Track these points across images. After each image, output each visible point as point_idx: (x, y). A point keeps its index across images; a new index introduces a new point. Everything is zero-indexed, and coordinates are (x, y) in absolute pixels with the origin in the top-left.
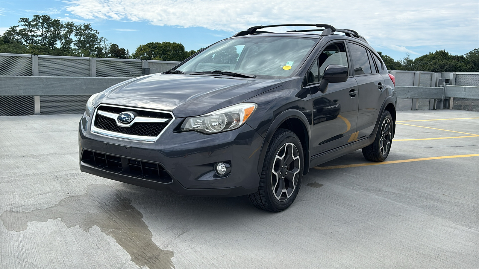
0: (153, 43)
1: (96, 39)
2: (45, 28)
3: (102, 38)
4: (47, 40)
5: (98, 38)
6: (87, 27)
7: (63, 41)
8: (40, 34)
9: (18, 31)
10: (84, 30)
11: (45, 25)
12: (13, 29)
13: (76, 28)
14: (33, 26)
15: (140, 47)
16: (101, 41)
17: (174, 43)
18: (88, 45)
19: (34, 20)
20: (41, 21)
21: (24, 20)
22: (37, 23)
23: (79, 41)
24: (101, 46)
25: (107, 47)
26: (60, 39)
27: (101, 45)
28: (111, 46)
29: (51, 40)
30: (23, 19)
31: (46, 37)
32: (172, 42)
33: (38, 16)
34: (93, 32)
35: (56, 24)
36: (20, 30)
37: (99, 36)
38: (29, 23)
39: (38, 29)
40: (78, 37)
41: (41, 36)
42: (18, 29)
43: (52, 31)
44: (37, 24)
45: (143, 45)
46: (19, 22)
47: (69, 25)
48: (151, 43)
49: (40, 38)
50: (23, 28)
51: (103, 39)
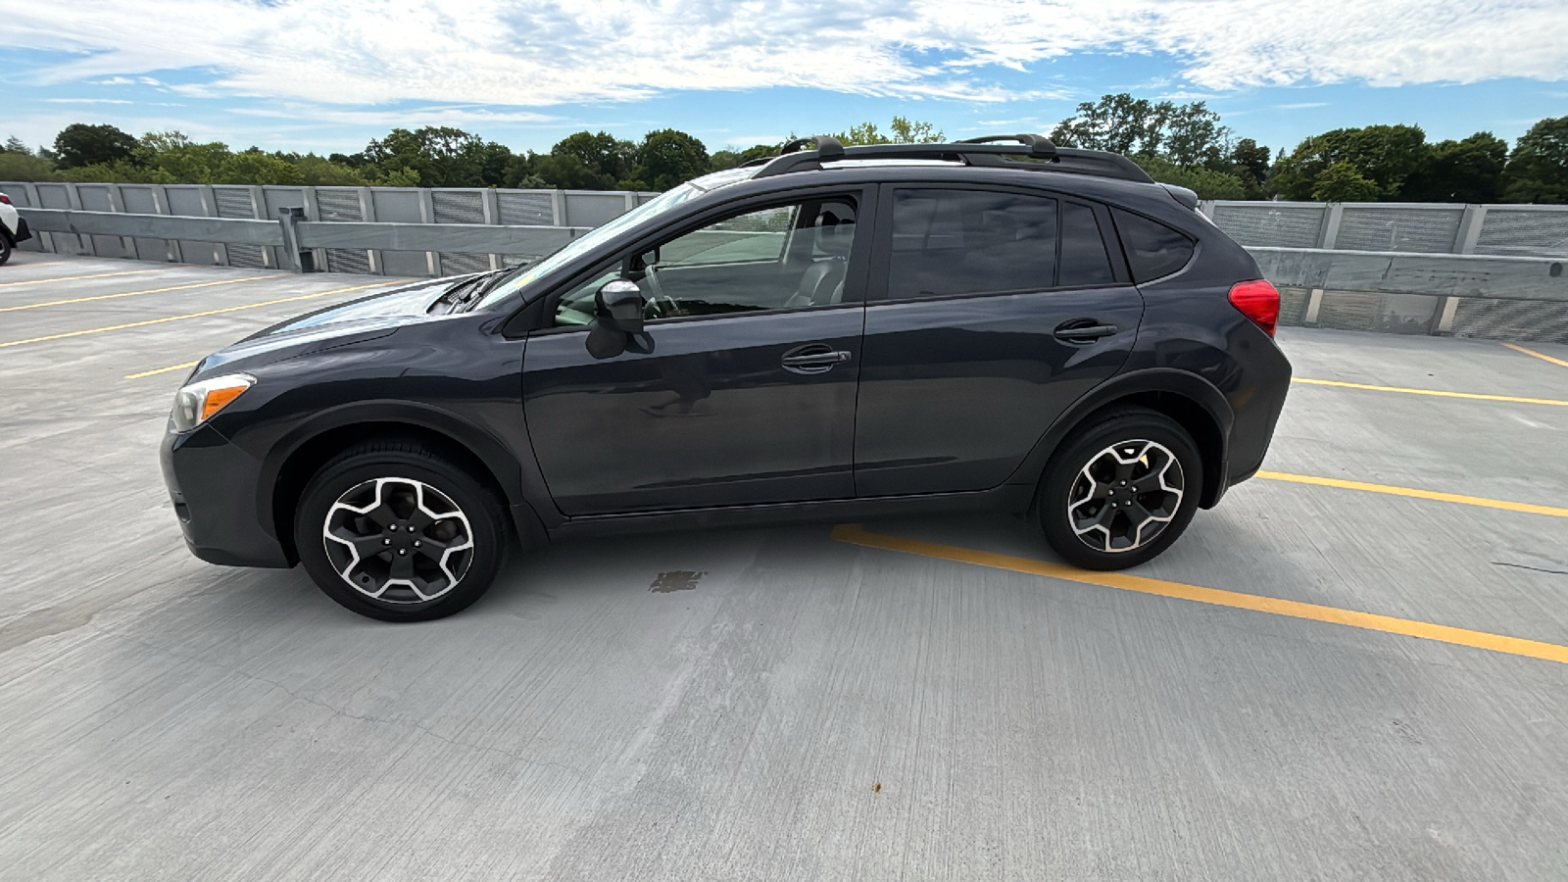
0: (1341, 130)
1: (1210, 131)
2: (1119, 117)
3: (1224, 128)
4: (1118, 139)
5: (1213, 129)
6: (1198, 109)
7: (1147, 139)
8: (1108, 130)
9: (1073, 127)
10: (1190, 115)
11: (1120, 112)
12: (1066, 125)
13: (1174, 112)
14: (1099, 116)
15: (1308, 142)
16: (1219, 135)
17: (1397, 127)
18: (1193, 144)
19: (1102, 105)
20: (1113, 105)
21: (1087, 106)
22: (1106, 110)
23: (1176, 138)
24: (1217, 145)
25: (1230, 146)
26: (1141, 136)
27: (1217, 142)
28: (1241, 143)
29: (1125, 138)
30: (1084, 105)
31: (1117, 135)
32: (1392, 125)
33: (1109, 96)
34: (1208, 118)
35: (1141, 109)
36: (1077, 126)
37: (1217, 125)
38: (1094, 112)
39: (1105, 120)
40: (1174, 129)
41: (1108, 133)
42: (1073, 124)
43: (1128, 123)
44: (1105, 113)
45: (1315, 136)
46: (1078, 110)
47: (1163, 108)
48: (1336, 131)
49: (1106, 137)
50: (1081, 120)
51: (1225, 131)
